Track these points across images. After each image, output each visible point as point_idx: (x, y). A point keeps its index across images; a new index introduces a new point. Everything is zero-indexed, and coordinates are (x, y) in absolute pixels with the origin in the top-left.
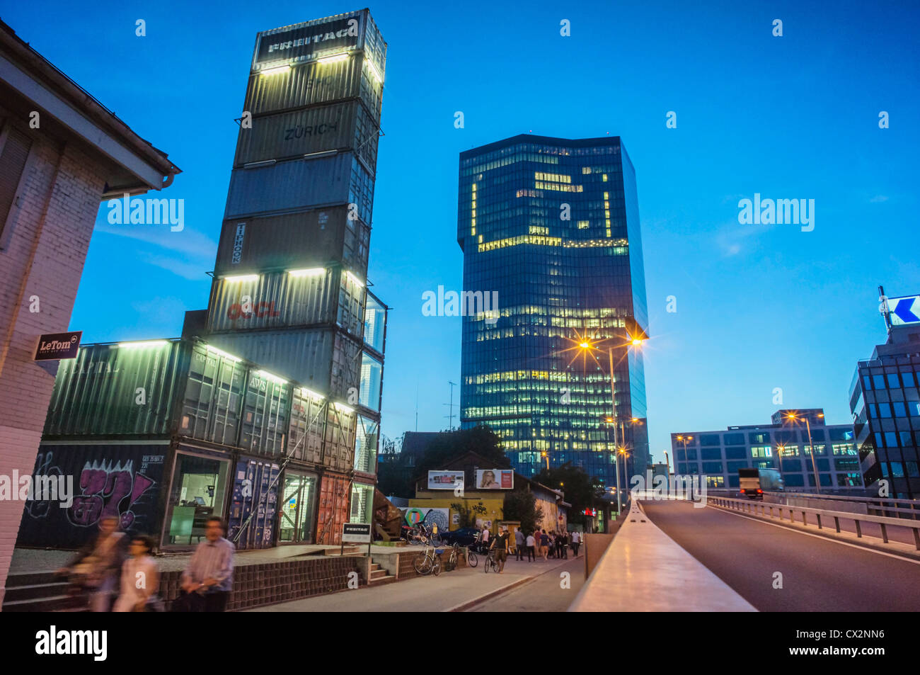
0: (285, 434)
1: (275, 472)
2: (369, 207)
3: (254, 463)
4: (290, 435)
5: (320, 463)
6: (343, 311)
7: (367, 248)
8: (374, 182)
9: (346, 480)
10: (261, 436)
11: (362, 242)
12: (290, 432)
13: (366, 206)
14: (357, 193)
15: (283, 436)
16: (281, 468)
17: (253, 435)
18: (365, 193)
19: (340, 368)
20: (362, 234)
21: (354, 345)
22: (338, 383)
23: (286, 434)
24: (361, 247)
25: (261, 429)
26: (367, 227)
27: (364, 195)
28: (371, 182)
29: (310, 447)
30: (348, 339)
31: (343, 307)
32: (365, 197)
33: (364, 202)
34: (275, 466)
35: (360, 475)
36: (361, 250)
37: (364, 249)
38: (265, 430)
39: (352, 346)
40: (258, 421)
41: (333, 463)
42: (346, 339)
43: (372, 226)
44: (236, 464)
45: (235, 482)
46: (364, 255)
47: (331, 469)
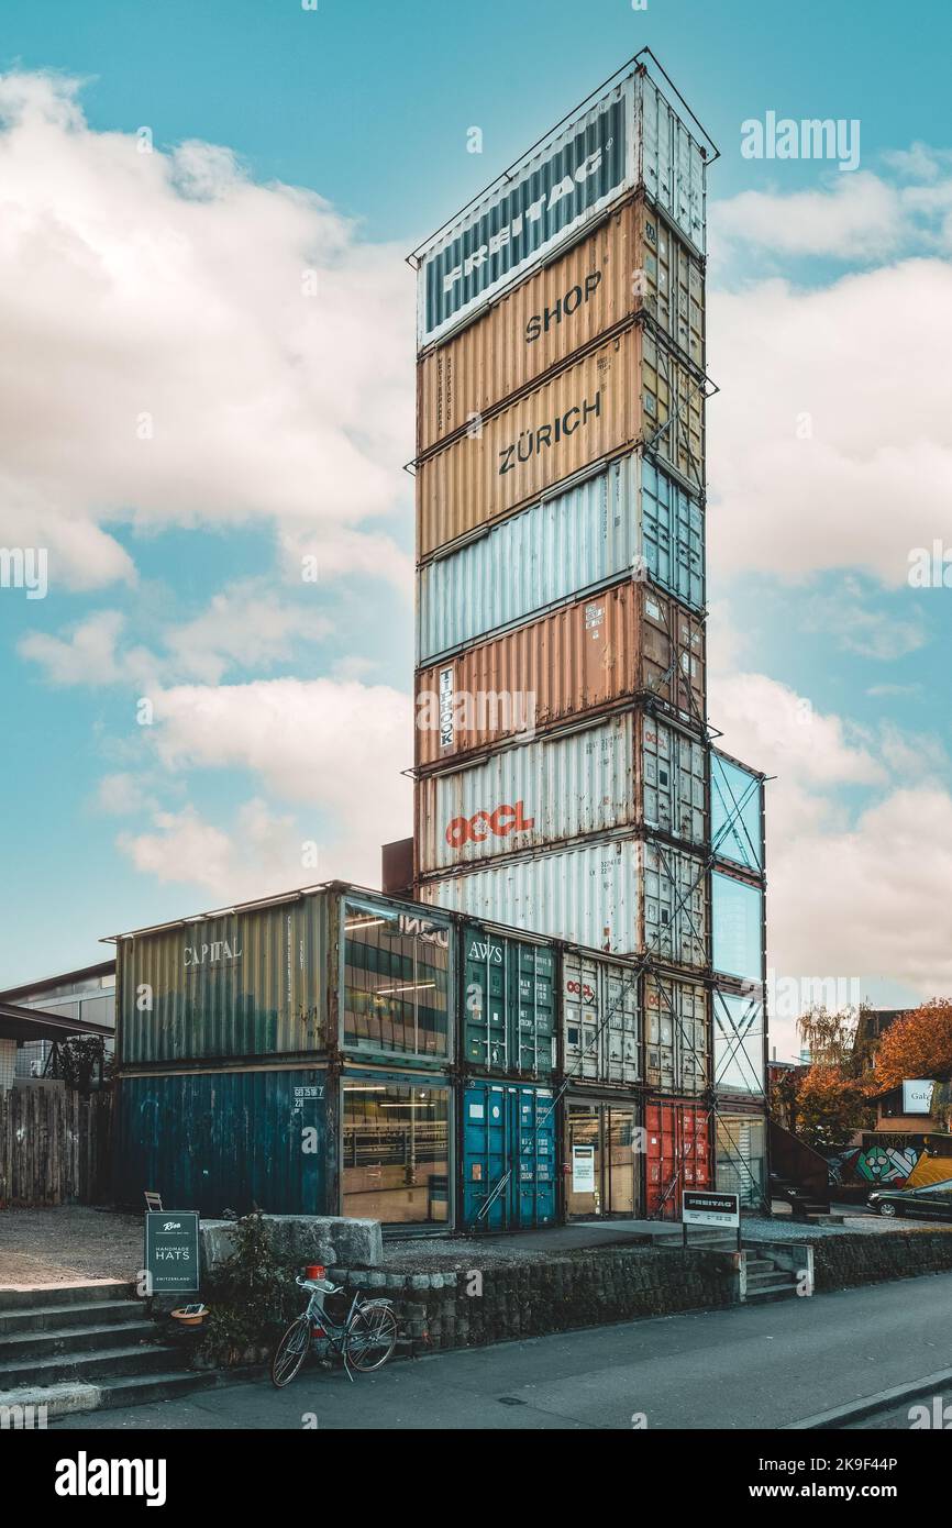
0: (556, 1035)
1: (545, 1102)
2: (697, 568)
3: (500, 1089)
4: (566, 1038)
5: (638, 1083)
6: (657, 796)
7: (701, 658)
8: (703, 508)
9: (702, 1108)
10: (505, 1045)
11: (688, 649)
12: (566, 1032)
13: (688, 568)
14: (662, 543)
15: (554, 1040)
16: (555, 1096)
17: (488, 1042)
18: (684, 538)
19: (664, 907)
20: (685, 630)
21: (690, 860)
22: (662, 937)
23: (559, 1035)
24: (685, 658)
25: (504, 1030)
26: (697, 613)
27: (680, 542)
28: (695, 509)
29: (615, 1055)
30: (676, 851)
31: (656, 789)
32: (681, 547)
33: (683, 559)
34: (543, 1093)
35: (729, 1098)
36: (685, 666)
37: (693, 661)
38: (514, 1035)
39: (685, 864)
40: (496, 1017)
41: (666, 1082)
42: (670, 851)
43: (708, 608)
44: (462, 1093)
45: (466, 1123)
46: (693, 675)
47: (665, 1091)
